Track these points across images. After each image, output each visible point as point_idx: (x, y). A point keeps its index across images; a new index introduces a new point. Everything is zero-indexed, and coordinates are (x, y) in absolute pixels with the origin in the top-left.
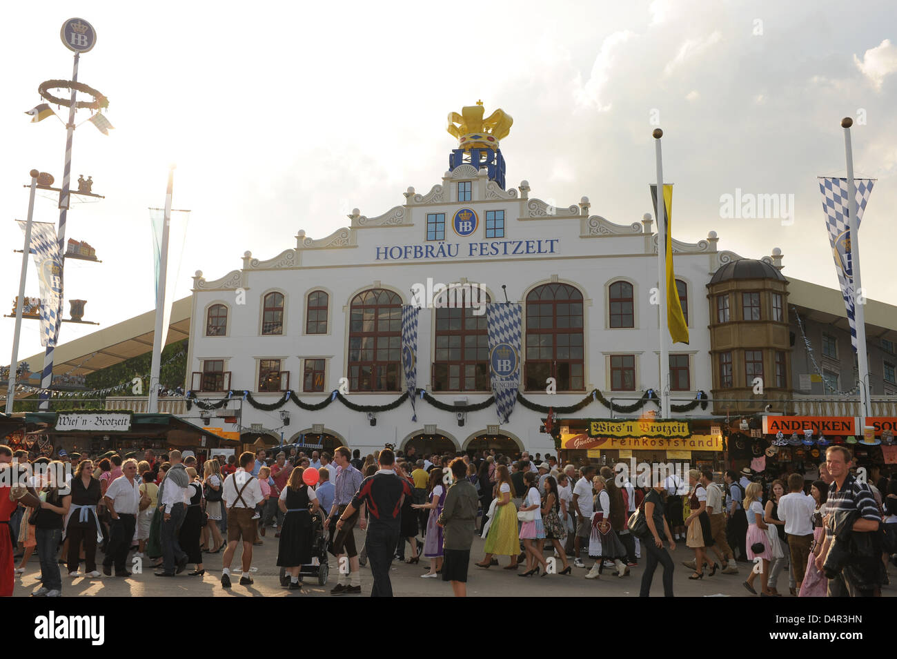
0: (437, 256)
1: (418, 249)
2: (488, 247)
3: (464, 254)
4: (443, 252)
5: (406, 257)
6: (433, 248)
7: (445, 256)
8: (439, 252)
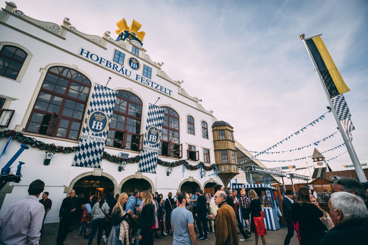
0: (119, 72)
1: (109, 63)
2: (145, 80)
3: (133, 77)
4: (123, 71)
5: (100, 63)
6: (117, 67)
7: (123, 73)
8: (120, 70)
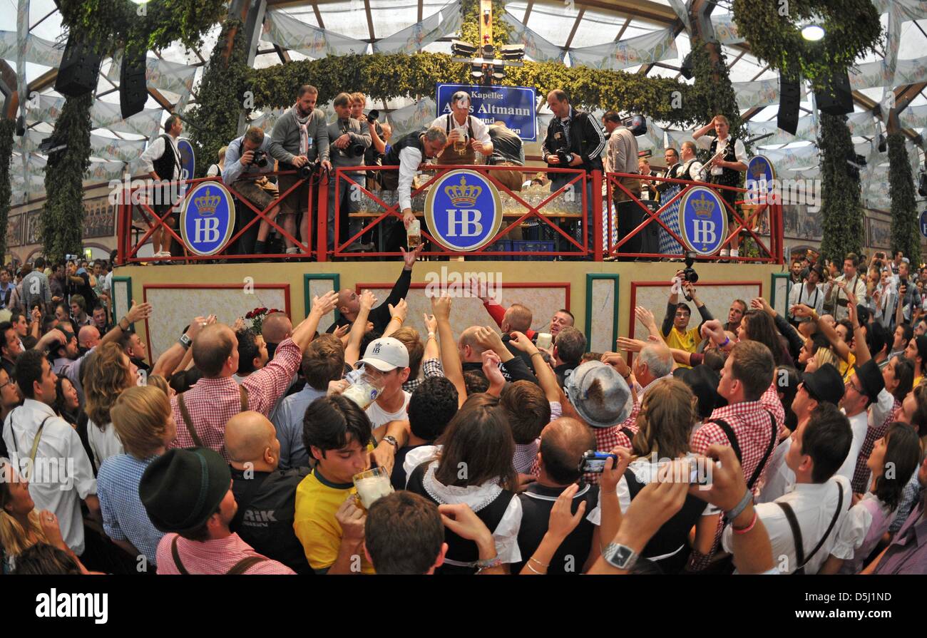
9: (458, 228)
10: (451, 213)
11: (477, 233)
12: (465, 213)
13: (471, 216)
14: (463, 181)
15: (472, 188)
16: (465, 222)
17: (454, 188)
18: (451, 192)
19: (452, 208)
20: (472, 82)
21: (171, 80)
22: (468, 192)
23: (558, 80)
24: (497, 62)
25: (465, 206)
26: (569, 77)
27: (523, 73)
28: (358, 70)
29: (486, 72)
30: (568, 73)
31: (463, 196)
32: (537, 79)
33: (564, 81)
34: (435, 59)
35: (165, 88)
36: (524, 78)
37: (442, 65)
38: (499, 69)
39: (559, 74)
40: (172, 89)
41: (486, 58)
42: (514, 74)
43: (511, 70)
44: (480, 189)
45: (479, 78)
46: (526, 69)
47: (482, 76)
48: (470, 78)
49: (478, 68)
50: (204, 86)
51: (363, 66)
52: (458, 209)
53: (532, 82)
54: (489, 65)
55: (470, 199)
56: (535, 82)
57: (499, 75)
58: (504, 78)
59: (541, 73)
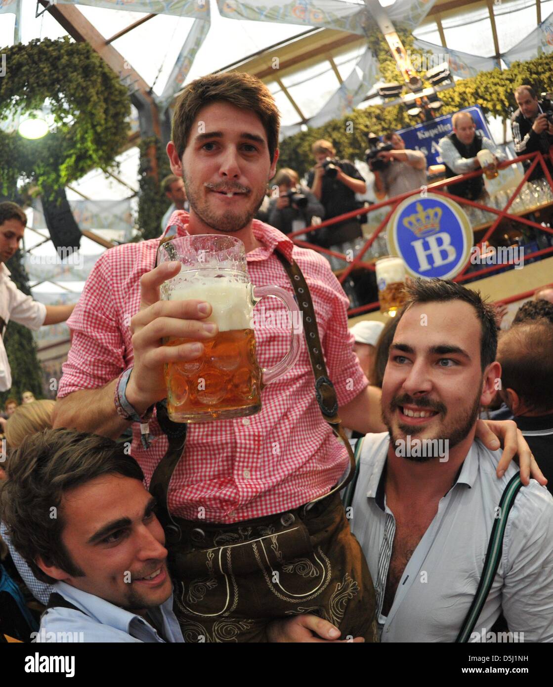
9: (430, 259)
10: (418, 245)
11: (452, 257)
12: (432, 241)
13: (440, 242)
14: (419, 208)
15: (431, 212)
16: (435, 250)
17: (412, 218)
18: (410, 223)
19: (416, 239)
20: (413, 123)
21: (106, 218)
22: (428, 217)
23: (498, 87)
24: (429, 91)
25: (430, 232)
26: (507, 79)
27: (460, 94)
28: (295, 151)
29: (422, 106)
30: (504, 76)
31: (424, 222)
32: (476, 95)
33: (503, 86)
34: (369, 114)
35: (102, 227)
36: (464, 100)
37: (378, 117)
38: (433, 98)
39: (496, 80)
40: (110, 226)
41: (416, 91)
42: (453, 100)
43: (448, 96)
44: (439, 210)
45: (418, 116)
46: (461, 89)
47: (420, 112)
48: (410, 120)
49: (413, 105)
50: (141, 211)
51: (299, 145)
52: (424, 238)
53: (473, 100)
54: (422, 98)
55: (433, 225)
56: (476, 99)
57: (435, 105)
58: (442, 106)
59: (479, 87)
